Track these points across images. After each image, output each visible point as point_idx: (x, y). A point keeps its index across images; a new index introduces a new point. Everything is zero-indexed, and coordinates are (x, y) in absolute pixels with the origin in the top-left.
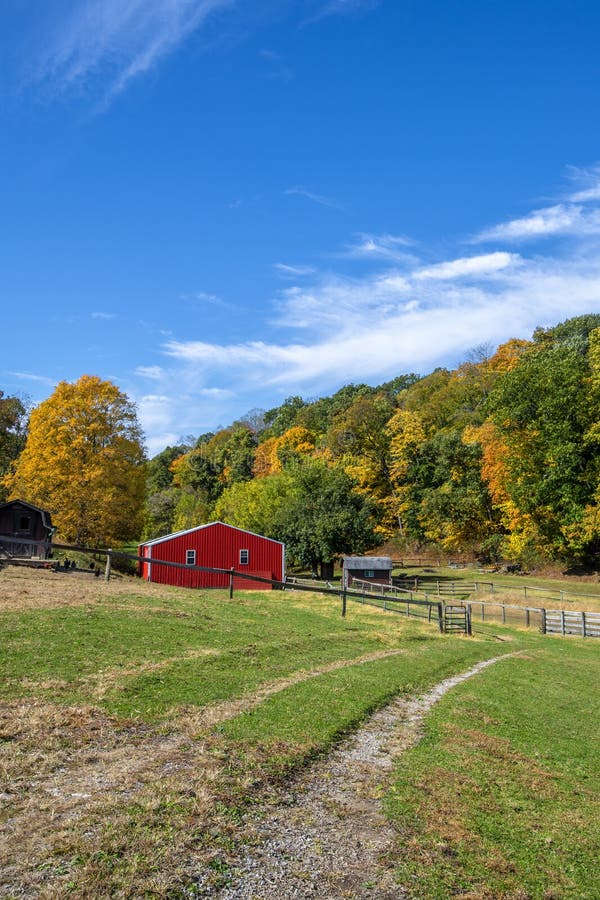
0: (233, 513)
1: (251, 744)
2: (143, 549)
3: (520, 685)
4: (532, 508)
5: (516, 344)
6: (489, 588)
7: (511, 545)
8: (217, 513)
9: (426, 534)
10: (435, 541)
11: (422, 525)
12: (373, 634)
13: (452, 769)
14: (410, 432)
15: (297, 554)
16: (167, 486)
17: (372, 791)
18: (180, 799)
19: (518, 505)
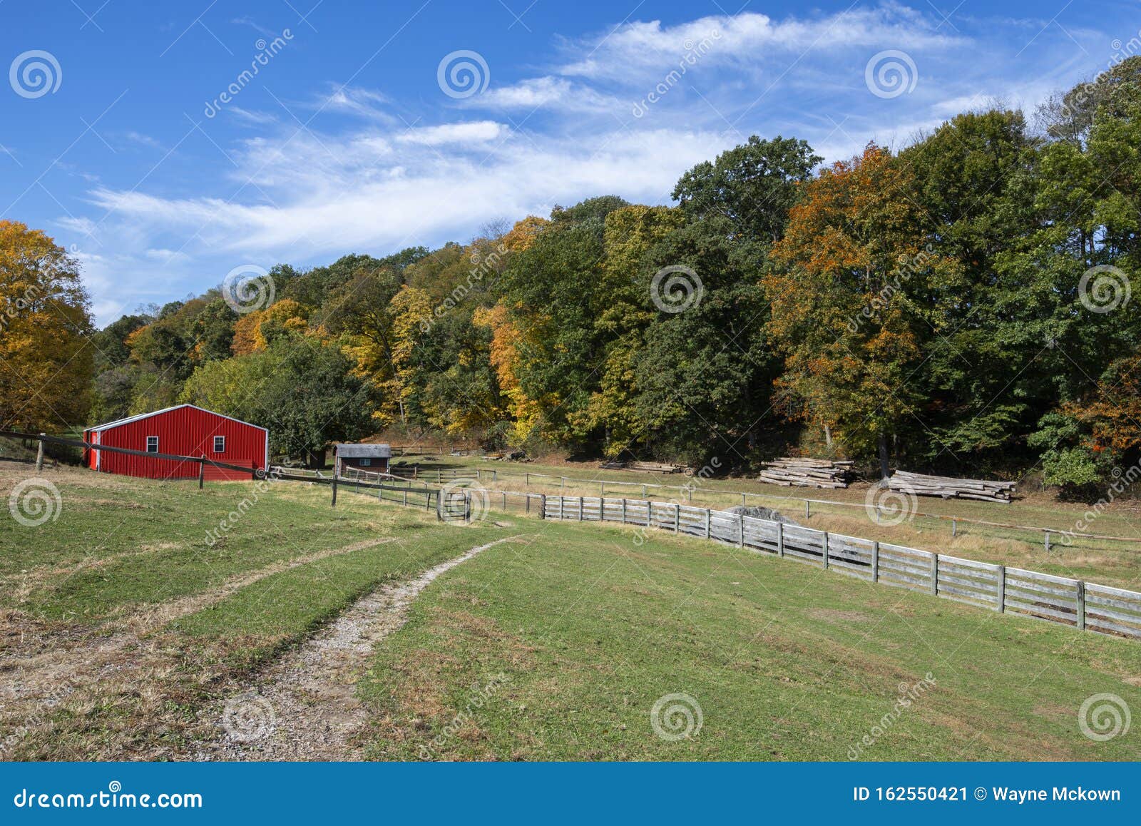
0: (206, 394)
1: (213, 639)
2: (89, 435)
3: (513, 567)
4: (539, 395)
5: (534, 222)
6: (492, 475)
7: (519, 433)
8: (186, 394)
9: (430, 420)
10: (438, 427)
11: (426, 411)
12: (365, 523)
13: (434, 650)
14: (416, 311)
15: (284, 441)
16: (122, 363)
17: (348, 677)
18: (120, 701)
19: (526, 391)
